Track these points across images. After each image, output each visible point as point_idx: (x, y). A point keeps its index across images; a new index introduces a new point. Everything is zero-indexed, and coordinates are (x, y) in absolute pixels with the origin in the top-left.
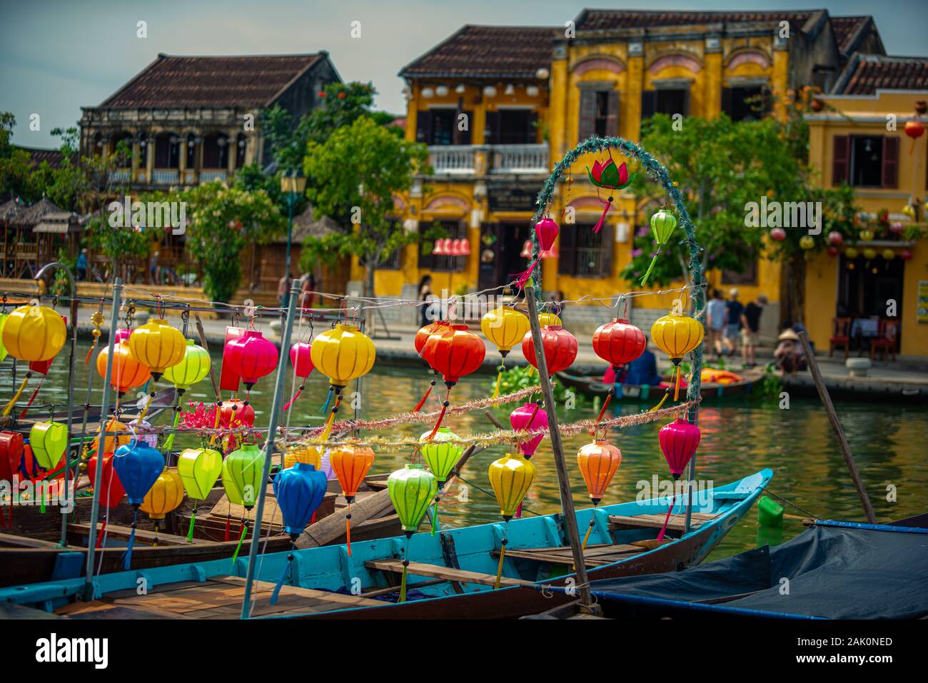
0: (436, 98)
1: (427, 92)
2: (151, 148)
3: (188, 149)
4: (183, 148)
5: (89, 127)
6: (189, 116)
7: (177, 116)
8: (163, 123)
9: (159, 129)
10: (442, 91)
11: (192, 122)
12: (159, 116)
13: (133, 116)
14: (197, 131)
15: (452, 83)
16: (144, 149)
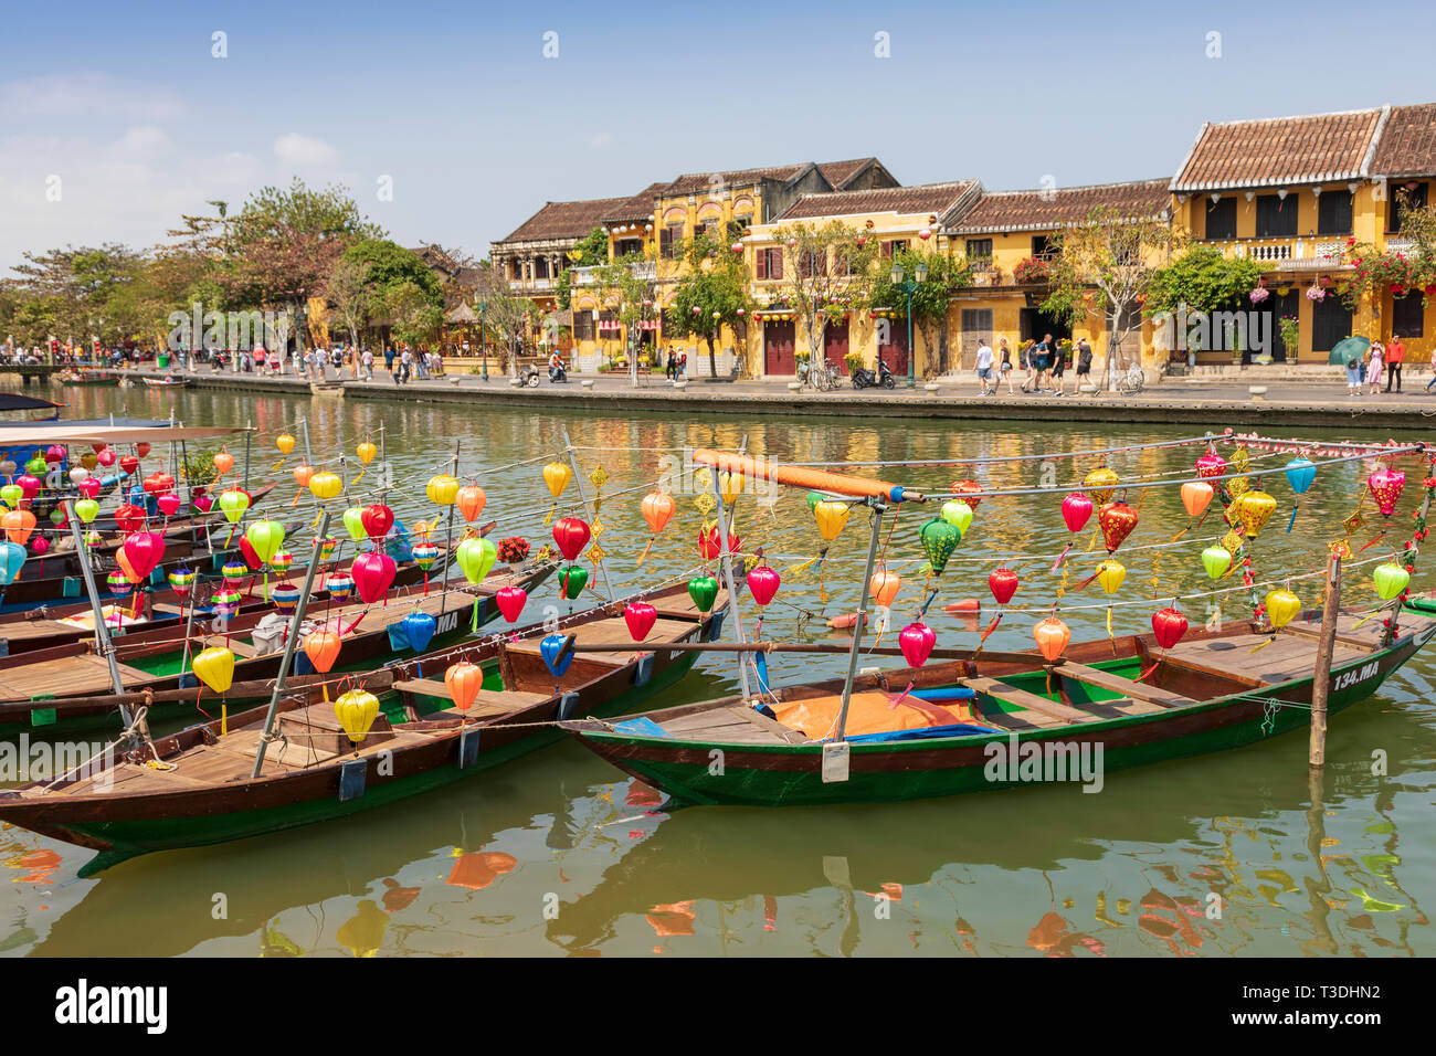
0: (621, 234)
1: (615, 230)
2: (532, 266)
3: (554, 265)
4: (550, 264)
5: (496, 254)
6: (552, 244)
7: (545, 244)
8: (538, 250)
9: (536, 254)
10: (623, 228)
11: (553, 248)
12: (535, 245)
13: (520, 246)
14: (557, 254)
15: (628, 224)
16: (529, 266)
